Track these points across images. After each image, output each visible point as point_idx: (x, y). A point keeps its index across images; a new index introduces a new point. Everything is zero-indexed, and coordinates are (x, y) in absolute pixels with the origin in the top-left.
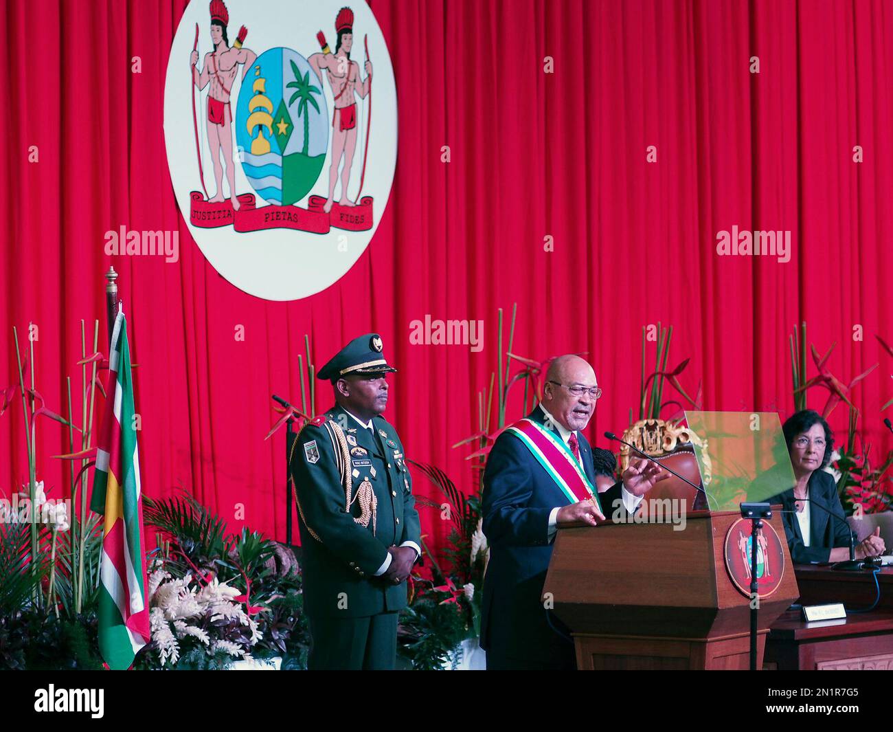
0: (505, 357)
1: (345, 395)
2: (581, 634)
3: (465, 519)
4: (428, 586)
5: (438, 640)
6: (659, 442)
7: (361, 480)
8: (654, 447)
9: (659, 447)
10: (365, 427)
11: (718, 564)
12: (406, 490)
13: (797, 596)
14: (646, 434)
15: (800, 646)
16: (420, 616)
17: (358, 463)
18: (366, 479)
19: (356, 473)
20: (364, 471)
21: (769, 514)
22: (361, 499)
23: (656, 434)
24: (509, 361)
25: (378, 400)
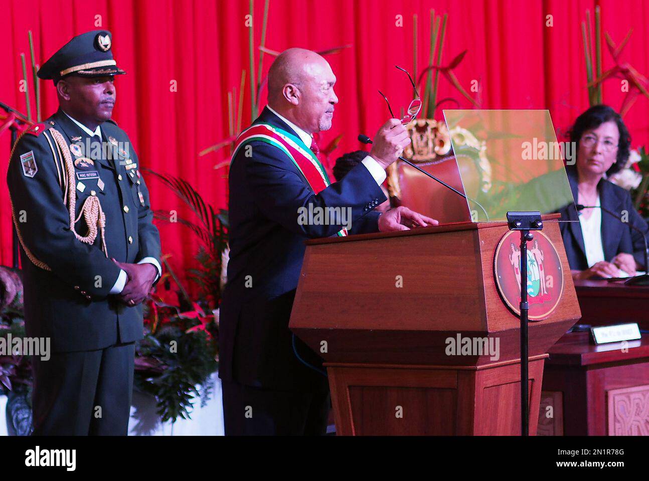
0: (257, 51)
1: (66, 98)
2: (335, 364)
3: (215, 235)
4: (173, 312)
5: (184, 373)
6: (431, 145)
7: (87, 194)
8: (425, 151)
9: (431, 150)
10: (91, 134)
11: (487, 282)
12: (141, 205)
13: (579, 315)
14: (416, 135)
15: (588, 372)
16: (164, 347)
17: (83, 175)
18: (93, 193)
19: (81, 187)
20: (91, 185)
21: (540, 224)
22: (87, 216)
23: (427, 136)
24: (262, 56)
25: (102, 106)
